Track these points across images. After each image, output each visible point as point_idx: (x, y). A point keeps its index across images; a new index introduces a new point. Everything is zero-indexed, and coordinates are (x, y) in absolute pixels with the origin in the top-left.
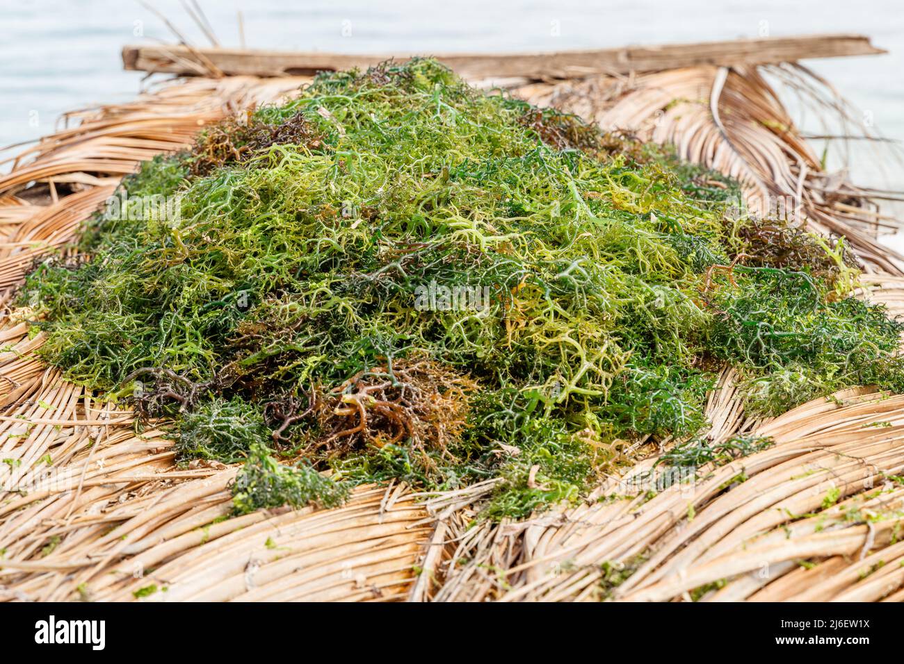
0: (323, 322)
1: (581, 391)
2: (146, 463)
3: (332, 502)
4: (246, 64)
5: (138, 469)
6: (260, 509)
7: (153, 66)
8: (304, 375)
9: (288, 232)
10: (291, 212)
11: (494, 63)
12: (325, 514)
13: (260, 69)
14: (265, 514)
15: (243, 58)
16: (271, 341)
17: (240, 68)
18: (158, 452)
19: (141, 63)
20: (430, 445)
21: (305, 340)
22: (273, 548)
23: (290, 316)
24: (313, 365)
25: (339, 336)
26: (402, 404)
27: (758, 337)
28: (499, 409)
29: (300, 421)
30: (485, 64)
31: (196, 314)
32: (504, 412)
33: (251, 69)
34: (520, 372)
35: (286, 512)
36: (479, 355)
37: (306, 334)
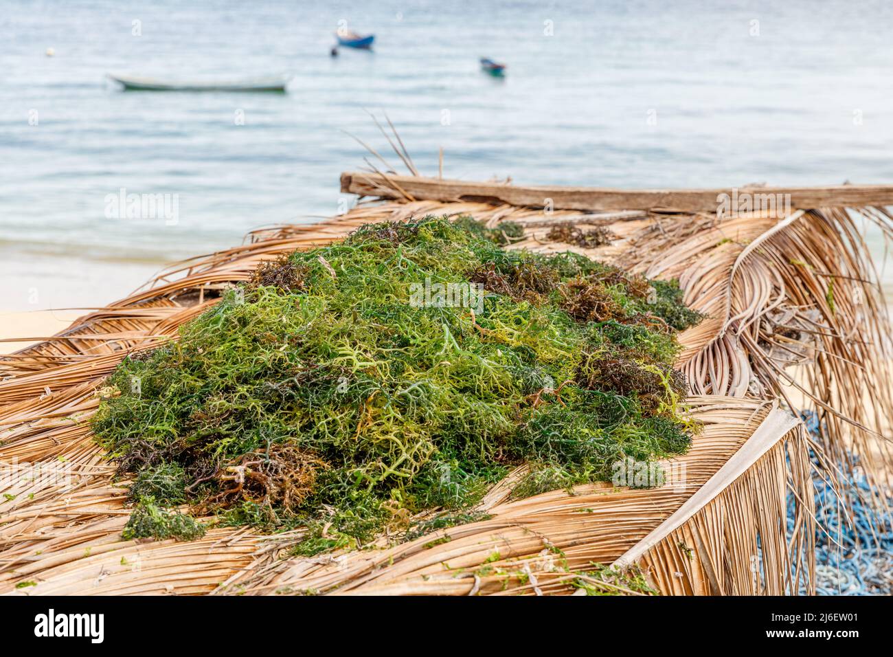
0: (240, 415)
1: (397, 473)
2: (99, 503)
3: (189, 537)
4: (431, 191)
5: (94, 506)
6: (134, 538)
7: (360, 189)
8: (219, 450)
9: (244, 350)
10: (250, 336)
11: (620, 198)
12: (182, 544)
13: (442, 196)
14: (136, 542)
15: (429, 186)
16: (204, 425)
17: (427, 194)
18: (118, 496)
19: (352, 187)
20: (277, 504)
21: (227, 426)
22: (125, 564)
23: (219, 410)
24: (227, 444)
25: (249, 426)
26: (267, 475)
27: (548, 442)
28: (338, 482)
29: (207, 481)
30: (614, 199)
31: (176, 403)
32: (340, 484)
33: (435, 195)
34: (360, 457)
35: (150, 542)
36: (336, 444)
37: (229, 423)
